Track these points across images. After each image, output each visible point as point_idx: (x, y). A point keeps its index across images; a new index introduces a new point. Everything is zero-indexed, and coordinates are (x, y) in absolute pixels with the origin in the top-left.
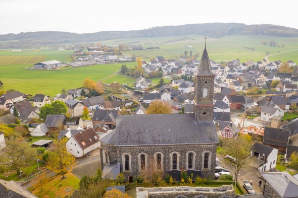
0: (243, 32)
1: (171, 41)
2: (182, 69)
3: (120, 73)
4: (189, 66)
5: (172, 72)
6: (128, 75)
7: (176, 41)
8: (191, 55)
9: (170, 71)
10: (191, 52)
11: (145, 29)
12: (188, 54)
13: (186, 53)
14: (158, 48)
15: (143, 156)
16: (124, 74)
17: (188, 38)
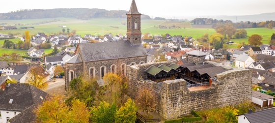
0: (106, 15)
1: (42, 23)
2: (68, 41)
3: (3, 47)
4: (73, 39)
5: (59, 43)
6: (15, 48)
7: (47, 22)
8: (68, 32)
9: (57, 43)
10: (68, 30)
11: (12, 12)
12: (66, 32)
13: (64, 30)
14: (33, 28)
15: (103, 69)
16: (9, 48)
17: (59, 20)
